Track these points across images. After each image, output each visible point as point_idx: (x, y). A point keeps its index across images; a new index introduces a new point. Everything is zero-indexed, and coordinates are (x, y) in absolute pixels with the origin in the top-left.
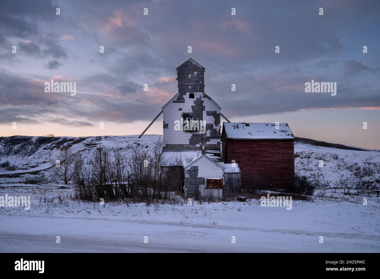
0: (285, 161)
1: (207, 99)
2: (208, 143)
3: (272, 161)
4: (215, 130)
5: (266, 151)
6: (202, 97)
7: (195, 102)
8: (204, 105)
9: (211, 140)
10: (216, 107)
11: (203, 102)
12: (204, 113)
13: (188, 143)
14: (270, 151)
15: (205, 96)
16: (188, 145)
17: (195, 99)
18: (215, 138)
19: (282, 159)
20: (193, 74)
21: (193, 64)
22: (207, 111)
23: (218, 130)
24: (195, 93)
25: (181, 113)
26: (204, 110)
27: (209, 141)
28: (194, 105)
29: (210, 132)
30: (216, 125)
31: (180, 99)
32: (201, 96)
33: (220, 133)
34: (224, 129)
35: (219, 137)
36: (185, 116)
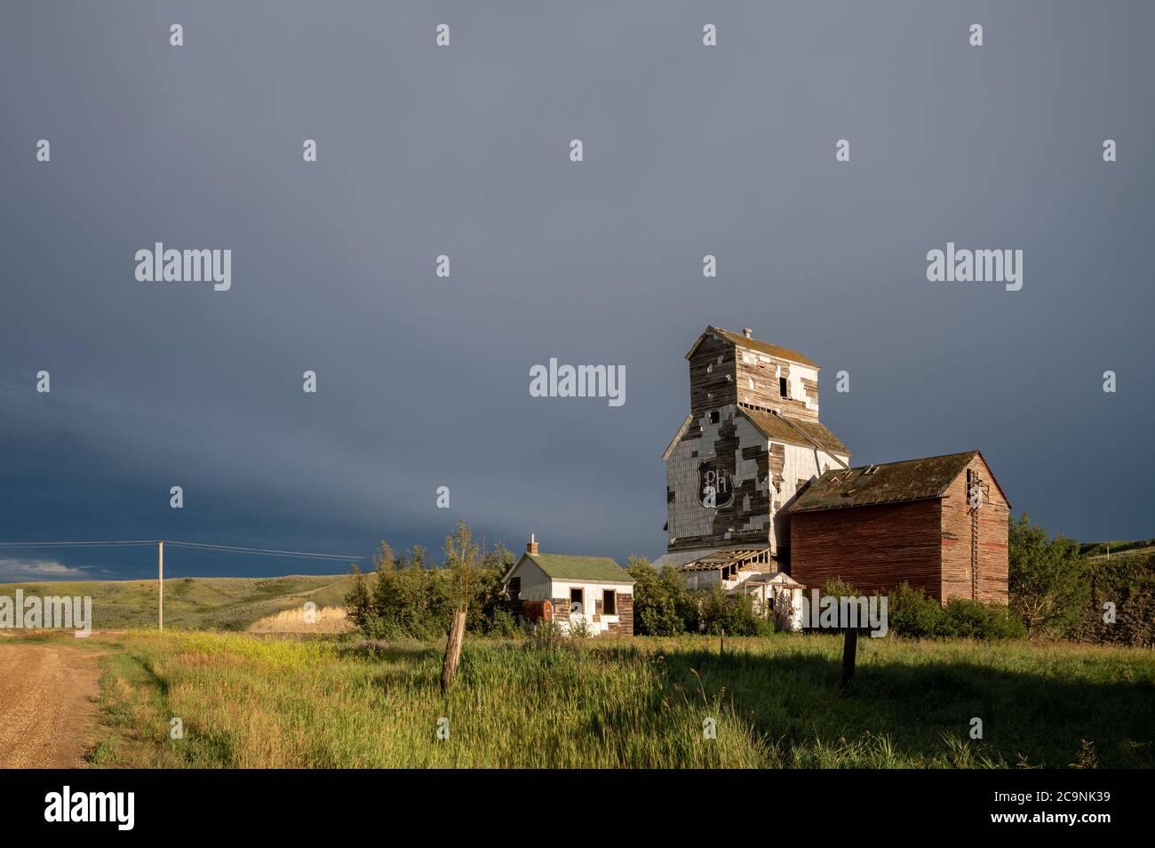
0: (917, 561)
1: (742, 419)
2: (747, 527)
3: (889, 563)
4: (760, 492)
5: (874, 537)
6: (734, 414)
7: (720, 432)
8: (737, 434)
9: (751, 518)
10: (761, 437)
11: (734, 428)
12: (738, 453)
13: (710, 532)
14: (882, 534)
15: (739, 413)
16: (710, 536)
17: (720, 425)
18: (758, 514)
19: (911, 556)
20: (715, 363)
21: (716, 337)
22: (744, 450)
23: (764, 495)
24: (720, 410)
25: (696, 463)
26: (737, 448)
27: (748, 521)
28: (720, 439)
29: (751, 500)
30: (761, 480)
31: (694, 432)
32: (730, 416)
33: (767, 500)
34: (804, 488)
35: (767, 511)
36: (704, 467)
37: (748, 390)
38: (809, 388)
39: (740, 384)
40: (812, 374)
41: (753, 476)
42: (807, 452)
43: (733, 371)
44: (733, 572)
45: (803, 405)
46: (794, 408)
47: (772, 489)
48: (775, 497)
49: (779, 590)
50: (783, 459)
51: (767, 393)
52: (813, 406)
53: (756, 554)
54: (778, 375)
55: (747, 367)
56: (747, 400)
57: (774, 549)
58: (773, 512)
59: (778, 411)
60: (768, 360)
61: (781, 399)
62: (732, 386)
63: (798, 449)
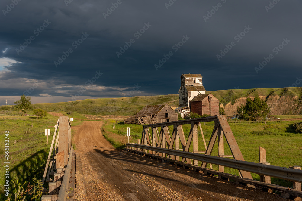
11: (185, 89)
19: (200, 108)
22: (186, 92)
31: (181, 89)
32: (184, 87)
33: (187, 100)
34: (195, 97)
35: (188, 101)
36: (182, 94)
37: (187, 83)
38: (200, 80)
39: (185, 83)
40: (201, 78)
41: (186, 96)
42: (196, 92)
43: (184, 81)
44: (181, 110)
45: (199, 83)
46: (197, 84)
47: (188, 98)
48: (189, 99)
49: (186, 113)
50: (191, 94)
51: (191, 83)
52: (201, 83)
53: (186, 108)
54: (193, 80)
55: (187, 80)
56: (187, 85)
57: (189, 107)
58: (189, 102)
59: (193, 85)
60: (191, 78)
61: (194, 83)
62: (184, 83)
63: (194, 92)
